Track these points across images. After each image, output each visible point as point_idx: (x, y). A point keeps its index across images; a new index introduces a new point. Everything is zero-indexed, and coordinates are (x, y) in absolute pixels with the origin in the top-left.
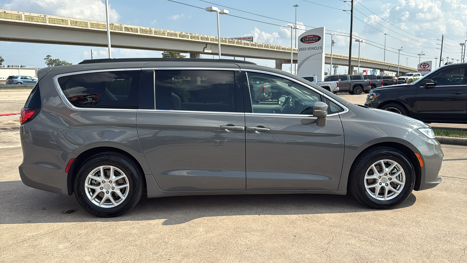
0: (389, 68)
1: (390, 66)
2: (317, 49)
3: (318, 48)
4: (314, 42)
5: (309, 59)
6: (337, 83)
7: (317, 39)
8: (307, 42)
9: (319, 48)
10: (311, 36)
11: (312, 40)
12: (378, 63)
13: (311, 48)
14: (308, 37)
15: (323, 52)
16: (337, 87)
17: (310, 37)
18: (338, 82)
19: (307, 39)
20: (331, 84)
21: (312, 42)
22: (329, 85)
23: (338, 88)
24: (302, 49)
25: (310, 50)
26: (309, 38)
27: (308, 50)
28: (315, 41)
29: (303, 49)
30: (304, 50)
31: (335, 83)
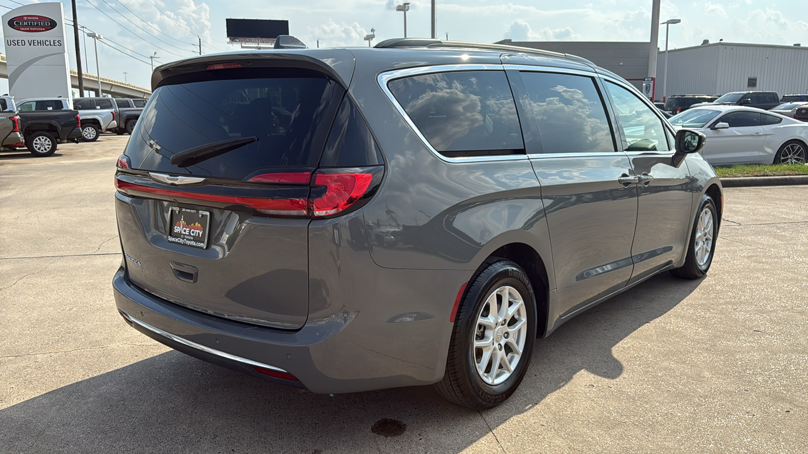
0: (111, 88)
1: (112, 85)
2: (50, 45)
3: (52, 44)
4: (42, 29)
5: (34, 64)
6: (112, 113)
7: (48, 24)
8: (26, 29)
9: (54, 43)
10: (34, 18)
11: (37, 25)
12: (92, 78)
13: (36, 42)
14: (25, 18)
15: (64, 52)
16: (113, 120)
17: (30, 18)
18: (113, 110)
19: (25, 24)
20: (100, 116)
21: (38, 29)
22: (97, 117)
23: (115, 121)
24: (16, 42)
25: (34, 45)
26: (28, 20)
27: (30, 45)
28: (44, 29)
29: (18, 43)
30: (20, 44)
31: (108, 112)
